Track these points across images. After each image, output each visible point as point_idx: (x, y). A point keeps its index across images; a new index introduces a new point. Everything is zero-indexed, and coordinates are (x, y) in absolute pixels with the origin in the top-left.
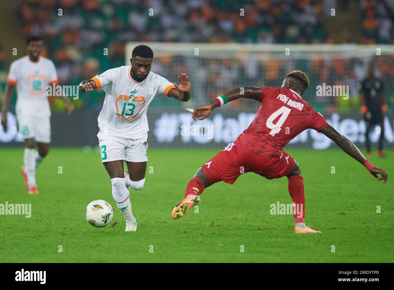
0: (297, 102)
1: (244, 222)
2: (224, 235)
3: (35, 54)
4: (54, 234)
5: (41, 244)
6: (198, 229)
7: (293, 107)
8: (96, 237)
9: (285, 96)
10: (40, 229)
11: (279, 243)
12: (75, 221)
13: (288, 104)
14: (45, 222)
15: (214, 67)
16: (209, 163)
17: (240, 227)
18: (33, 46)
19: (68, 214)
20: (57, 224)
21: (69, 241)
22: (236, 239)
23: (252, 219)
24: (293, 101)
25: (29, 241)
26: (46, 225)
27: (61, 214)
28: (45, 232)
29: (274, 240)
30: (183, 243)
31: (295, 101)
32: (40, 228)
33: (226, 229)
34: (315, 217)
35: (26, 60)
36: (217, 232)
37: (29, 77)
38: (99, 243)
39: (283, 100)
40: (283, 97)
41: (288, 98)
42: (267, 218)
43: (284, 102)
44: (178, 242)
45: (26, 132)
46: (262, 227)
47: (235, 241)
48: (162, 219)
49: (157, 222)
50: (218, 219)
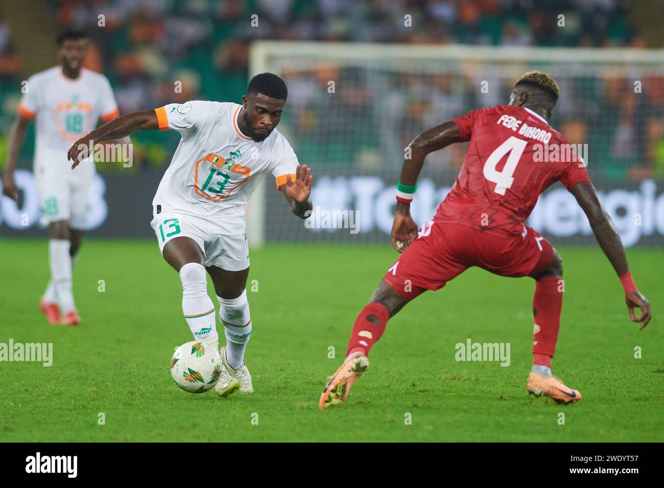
0: (537, 128)
1: (473, 384)
2: (435, 408)
3: (74, 64)
4: (111, 404)
5: (85, 422)
6: (385, 397)
7: (530, 137)
8: (190, 410)
9: (513, 119)
10: (85, 395)
11: (538, 424)
12: (151, 379)
13: (521, 132)
14: (94, 380)
15: (417, 89)
16: (395, 267)
17: (465, 394)
18: (69, 48)
19: (138, 366)
20: (117, 384)
21: (139, 418)
22: (457, 417)
23: (488, 379)
24: (529, 127)
25: (62, 416)
26: (96, 387)
27: (123, 367)
28: (94, 400)
29: (529, 419)
30: (357, 423)
31: (534, 127)
32: (85, 393)
33: (438, 398)
34: (608, 377)
35: (55, 75)
36: (420, 403)
37: (60, 107)
38: (195, 422)
39: (509, 126)
40: (510, 119)
41: (520, 122)
42: (517, 377)
43: (511, 128)
44: (346, 421)
45: (53, 210)
46: (506, 395)
47: (455, 421)
48: (316, 377)
49: (308, 383)
50: (423, 379)
